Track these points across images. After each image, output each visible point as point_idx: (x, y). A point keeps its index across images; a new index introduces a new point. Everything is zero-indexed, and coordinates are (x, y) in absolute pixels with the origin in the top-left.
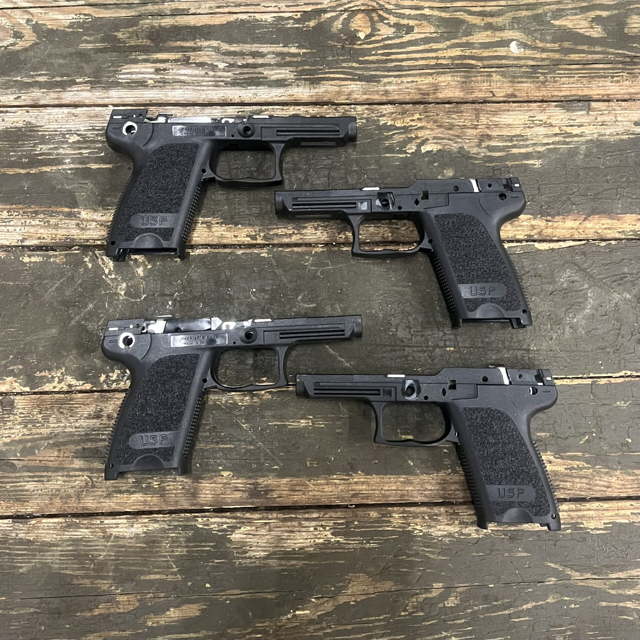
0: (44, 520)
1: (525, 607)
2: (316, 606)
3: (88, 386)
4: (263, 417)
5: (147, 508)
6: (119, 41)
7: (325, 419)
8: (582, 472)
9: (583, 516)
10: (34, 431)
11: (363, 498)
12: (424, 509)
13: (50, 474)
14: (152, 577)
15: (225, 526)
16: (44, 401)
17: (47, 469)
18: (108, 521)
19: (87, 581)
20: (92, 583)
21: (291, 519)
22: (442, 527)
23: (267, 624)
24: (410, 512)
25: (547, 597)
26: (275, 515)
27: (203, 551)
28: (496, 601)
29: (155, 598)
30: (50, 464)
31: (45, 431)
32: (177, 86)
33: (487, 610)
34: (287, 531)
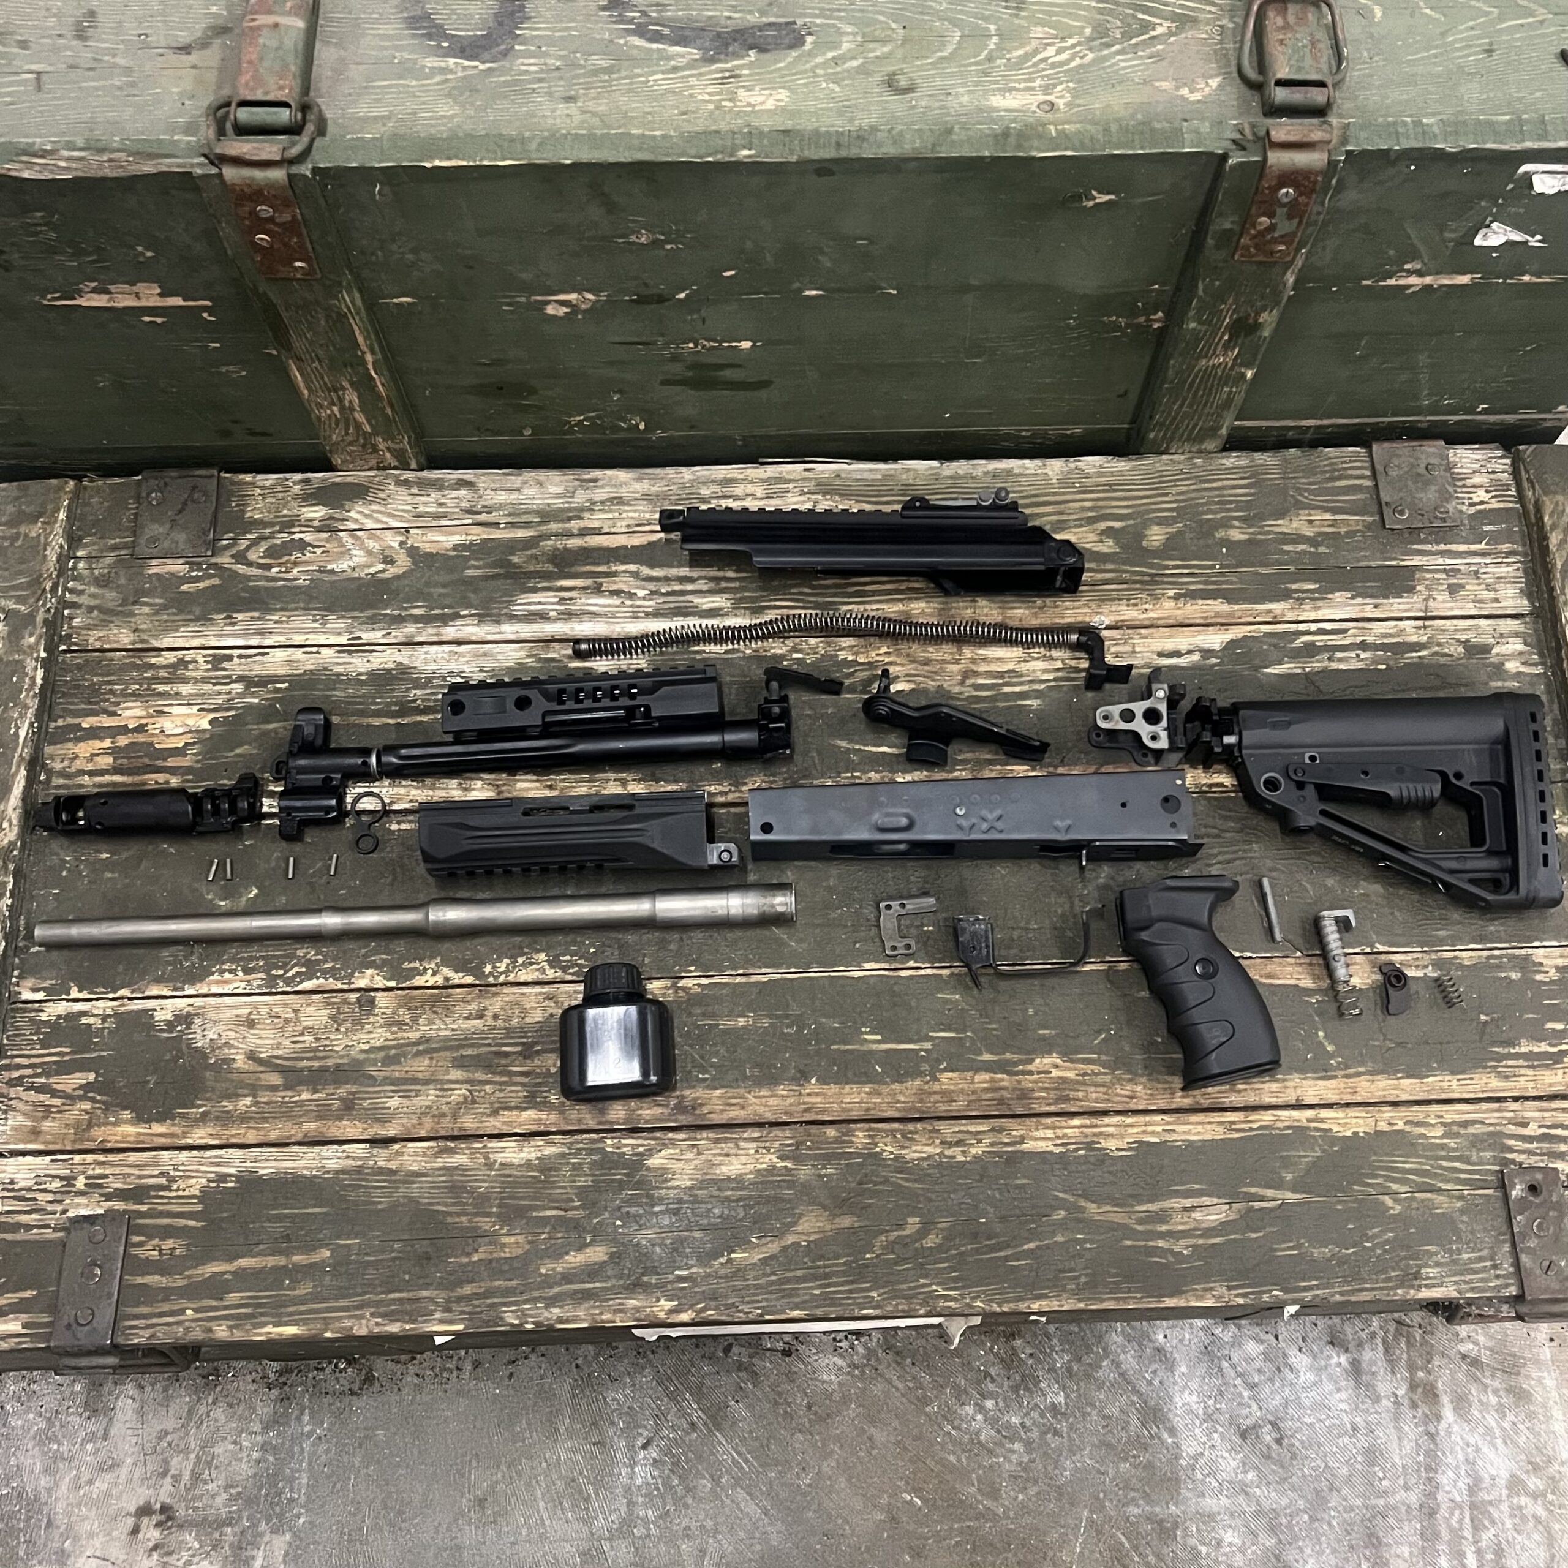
0: (410, 1144)
1: (1026, 1247)
2: (758, 1246)
3: (469, 980)
4: (690, 1014)
5: (542, 1128)
6: (515, 566)
7: (768, 1016)
8: (1099, 1079)
9: (1101, 1134)
10: (399, 1035)
11: (817, 1113)
12: (896, 1125)
13: (418, 1087)
14: (548, 1213)
15: (641, 1149)
16: (413, 998)
17: (415, 1081)
18: (494, 1144)
19: (464, 1219)
20: (470, 1221)
21: (726, 1140)
22: (919, 1148)
23: (694, 1270)
24: (878, 1130)
25: (1054, 1233)
26: (704, 1134)
27: (613, 1181)
28: (989, 1239)
29: (550, 1238)
30: (420, 1075)
31: (413, 1035)
32: (586, 618)
33: (977, 1251)
34: (720, 1155)
